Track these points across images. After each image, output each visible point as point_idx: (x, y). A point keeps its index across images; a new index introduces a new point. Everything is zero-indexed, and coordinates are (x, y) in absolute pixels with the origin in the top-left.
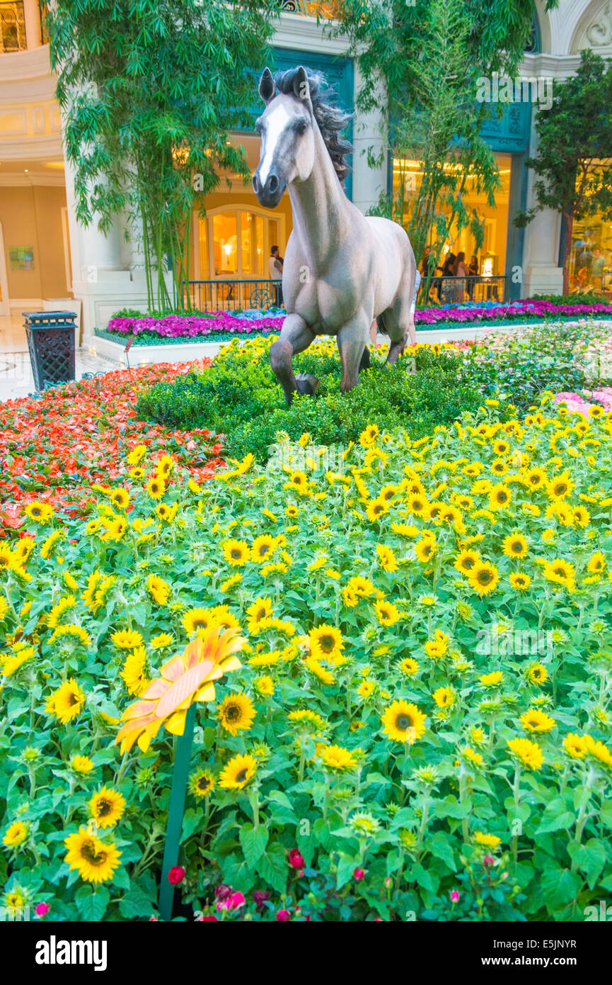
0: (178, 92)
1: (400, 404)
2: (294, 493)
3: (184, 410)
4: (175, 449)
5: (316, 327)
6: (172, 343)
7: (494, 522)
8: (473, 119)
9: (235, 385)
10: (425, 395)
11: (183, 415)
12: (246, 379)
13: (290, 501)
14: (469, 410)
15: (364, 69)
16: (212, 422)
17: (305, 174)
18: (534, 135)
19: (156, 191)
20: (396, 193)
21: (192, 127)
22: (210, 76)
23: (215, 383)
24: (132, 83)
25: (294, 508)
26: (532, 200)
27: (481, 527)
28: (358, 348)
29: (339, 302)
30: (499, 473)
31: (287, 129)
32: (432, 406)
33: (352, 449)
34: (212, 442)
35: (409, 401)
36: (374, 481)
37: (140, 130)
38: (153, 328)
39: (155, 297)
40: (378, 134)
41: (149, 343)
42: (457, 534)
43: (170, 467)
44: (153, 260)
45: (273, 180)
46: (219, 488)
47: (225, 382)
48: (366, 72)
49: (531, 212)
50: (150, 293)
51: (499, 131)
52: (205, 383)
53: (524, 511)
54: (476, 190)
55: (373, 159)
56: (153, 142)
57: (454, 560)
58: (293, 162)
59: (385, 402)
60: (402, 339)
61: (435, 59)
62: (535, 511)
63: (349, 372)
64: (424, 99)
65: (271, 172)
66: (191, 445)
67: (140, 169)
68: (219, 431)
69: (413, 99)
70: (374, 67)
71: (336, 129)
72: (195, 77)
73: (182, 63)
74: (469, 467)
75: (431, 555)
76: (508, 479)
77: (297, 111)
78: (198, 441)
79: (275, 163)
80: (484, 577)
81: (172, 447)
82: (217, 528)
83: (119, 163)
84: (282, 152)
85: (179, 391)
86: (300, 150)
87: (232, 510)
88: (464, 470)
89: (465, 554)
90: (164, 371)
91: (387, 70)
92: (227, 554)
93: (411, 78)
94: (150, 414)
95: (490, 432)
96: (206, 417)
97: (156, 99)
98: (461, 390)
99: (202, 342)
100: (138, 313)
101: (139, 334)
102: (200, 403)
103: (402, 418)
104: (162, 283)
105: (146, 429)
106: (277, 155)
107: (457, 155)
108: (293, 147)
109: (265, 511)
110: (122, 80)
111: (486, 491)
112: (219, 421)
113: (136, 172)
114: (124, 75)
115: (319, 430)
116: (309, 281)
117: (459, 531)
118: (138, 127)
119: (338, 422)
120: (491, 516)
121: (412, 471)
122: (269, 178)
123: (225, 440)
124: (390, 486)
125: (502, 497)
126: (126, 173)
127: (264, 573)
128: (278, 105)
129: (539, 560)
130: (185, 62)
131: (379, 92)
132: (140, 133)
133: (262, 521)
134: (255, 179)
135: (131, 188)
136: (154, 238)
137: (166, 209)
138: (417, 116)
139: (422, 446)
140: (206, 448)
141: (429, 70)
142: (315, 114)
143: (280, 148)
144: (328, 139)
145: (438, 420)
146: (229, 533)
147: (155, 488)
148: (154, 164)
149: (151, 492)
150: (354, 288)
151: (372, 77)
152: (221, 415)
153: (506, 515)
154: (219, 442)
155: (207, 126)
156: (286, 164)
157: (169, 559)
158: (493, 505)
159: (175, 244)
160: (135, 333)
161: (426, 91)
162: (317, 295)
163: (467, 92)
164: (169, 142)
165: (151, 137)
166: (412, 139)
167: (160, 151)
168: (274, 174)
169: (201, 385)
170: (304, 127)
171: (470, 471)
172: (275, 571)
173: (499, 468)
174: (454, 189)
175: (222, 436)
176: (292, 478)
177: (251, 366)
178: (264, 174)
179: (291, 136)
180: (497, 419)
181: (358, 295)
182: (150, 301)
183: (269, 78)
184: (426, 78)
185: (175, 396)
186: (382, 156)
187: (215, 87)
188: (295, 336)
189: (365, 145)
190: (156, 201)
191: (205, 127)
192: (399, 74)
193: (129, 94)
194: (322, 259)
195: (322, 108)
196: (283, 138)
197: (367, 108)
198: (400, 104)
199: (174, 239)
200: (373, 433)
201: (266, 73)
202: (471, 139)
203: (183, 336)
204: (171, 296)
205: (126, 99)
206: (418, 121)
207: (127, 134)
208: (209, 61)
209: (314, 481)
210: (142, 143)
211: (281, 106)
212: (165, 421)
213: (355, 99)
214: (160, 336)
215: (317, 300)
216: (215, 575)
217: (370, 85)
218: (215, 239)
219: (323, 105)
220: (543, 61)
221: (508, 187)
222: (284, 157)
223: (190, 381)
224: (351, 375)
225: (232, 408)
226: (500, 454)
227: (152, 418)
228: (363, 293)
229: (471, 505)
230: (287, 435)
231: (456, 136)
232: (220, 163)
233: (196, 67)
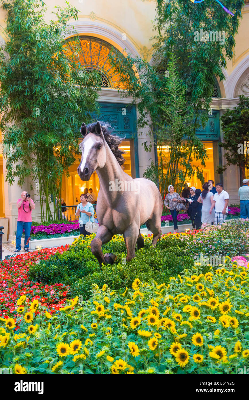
0: (55, 123)
1: (155, 266)
2: (96, 316)
3: (51, 274)
4: (44, 295)
5: (113, 231)
6: (53, 237)
7: (192, 327)
8: (192, 128)
9: (76, 260)
10: (167, 261)
11: (50, 277)
12: (83, 256)
13: (95, 320)
14: (188, 268)
15: (140, 109)
16: (64, 279)
17: (102, 165)
18: (222, 132)
19: (45, 166)
20: (159, 161)
21: (62, 137)
22: (70, 116)
23: (67, 259)
24: (34, 121)
25: (96, 324)
26: (225, 161)
27: (185, 330)
28: (133, 240)
29: (123, 219)
30: (196, 301)
31: (93, 147)
32: (170, 266)
33: (127, 291)
34: (63, 290)
35: (159, 265)
36: (136, 307)
37: (38, 140)
38: (43, 230)
39: (45, 215)
40: (148, 136)
41: (41, 238)
42: (172, 334)
43: (37, 306)
44: (44, 197)
45: (86, 170)
46: (62, 315)
47: (71, 259)
48: (141, 111)
49: (225, 166)
50: (42, 213)
51: (205, 131)
52: (62, 260)
53: (208, 320)
54: (196, 159)
55: (147, 147)
56: (44, 146)
57: (169, 348)
58: (96, 161)
59: (147, 266)
60: (159, 233)
61: (172, 104)
62: (214, 320)
63: (130, 251)
64: (169, 121)
65: (85, 166)
66: (53, 292)
67: (38, 156)
68: (67, 284)
69: (163, 121)
70: (144, 108)
71: (117, 145)
72: (63, 117)
73: (57, 111)
74: (183, 298)
75: (155, 346)
76: (200, 304)
77: (97, 140)
78: (56, 290)
79: (87, 162)
80: (183, 357)
81: (43, 294)
82: (57, 336)
83: (28, 155)
84: (91, 158)
85: (49, 264)
86: (99, 155)
87: (67, 326)
88: (180, 300)
89: (174, 345)
90: (45, 253)
91: (150, 109)
92: (58, 351)
93: (162, 112)
94: (34, 277)
95: (197, 278)
96: (61, 277)
97: (45, 127)
98: (183, 258)
99: (67, 236)
100: (37, 223)
101: (37, 234)
102: (59, 270)
103: (155, 273)
104: (48, 209)
105: (32, 285)
106: (88, 159)
107: (186, 143)
108: (96, 155)
109: (82, 326)
110: (30, 120)
111: (189, 310)
112: (68, 278)
113: (36, 158)
114: (31, 117)
115: (114, 282)
116: (109, 210)
117: (173, 333)
118: (37, 139)
119: (123, 277)
120: (190, 324)
121: (154, 302)
122: (84, 169)
123: (69, 289)
124: (143, 310)
125: (196, 314)
126: (32, 159)
127: (74, 360)
128: (89, 137)
129: (210, 346)
130: (58, 111)
131: (148, 118)
132: (37, 142)
133: (80, 332)
134: (78, 169)
135: (34, 165)
136: (45, 188)
137: (50, 175)
138: (166, 128)
139: (162, 288)
140: (60, 294)
141: (169, 108)
142: (106, 139)
143: (89, 156)
144: (114, 149)
145: (174, 274)
146: (62, 339)
147: (28, 317)
148: (44, 155)
149: (26, 320)
150: (130, 213)
151: (144, 113)
152: (69, 275)
153: (198, 323)
154: (66, 290)
155: (69, 137)
156: (92, 162)
157: (30, 355)
158: (192, 318)
159: (55, 190)
160: (35, 233)
161: (169, 117)
162: (112, 217)
163: (187, 117)
164: (52, 145)
165: (43, 144)
166: (164, 137)
167: (47, 150)
168: (87, 167)
169: (60, 261)
170: (100, 146)
171: (183, 300)
172: (80, 359)
173: (196, 298)
174: (186, 158)
175: (68, 286)
176: (97, 308)
177: (86, 250)
178: (82, 167)
179: (94, 150)
180: (201, 272)
181: (131, 215)
182: (43, 217)
183: (85, 127)
184: (168, 112)
185: (46, 267)
186: (151, 146)
187: (72, 120)
188: (103, 236)
189: (143, 141)
190: (45, 171)
191: (68, 137)
192: (156, 111)
193: (33, 125)
194: (114, 200)
195: (110, 137)
196: (91, 152)
197: (143, 126)
198: (157, 123)
199: (54, 188)
200: (138, 283)
201: (83, 125)
202: (192, 136)
203: (58, 233)
204: (53, 214)
205: (32, 127)
206: (166, 130)
207: (32, 143)
208: (69, 110)
209: (109, 309)
210: (39, 146)
211: (90, 138)
212: (42, 280)
213: (137, 122)
214: (47, 234)
215: (113, 219)
216: (51, 362)
217: (143, 116)
218: (76, 184)
219: (110, 135)
220: (222, 101)
221: (212, 155)
222: (92, 159)
223: (55, 259)
224: (131, 253)
225: (75, 272)
226: (200, 290)
227: (35, 279)
228: (134, 215)
229: (181, 318)
230: (97, 286)
231: (184, 135)
232: (76, 152)
233: (63, 113)
